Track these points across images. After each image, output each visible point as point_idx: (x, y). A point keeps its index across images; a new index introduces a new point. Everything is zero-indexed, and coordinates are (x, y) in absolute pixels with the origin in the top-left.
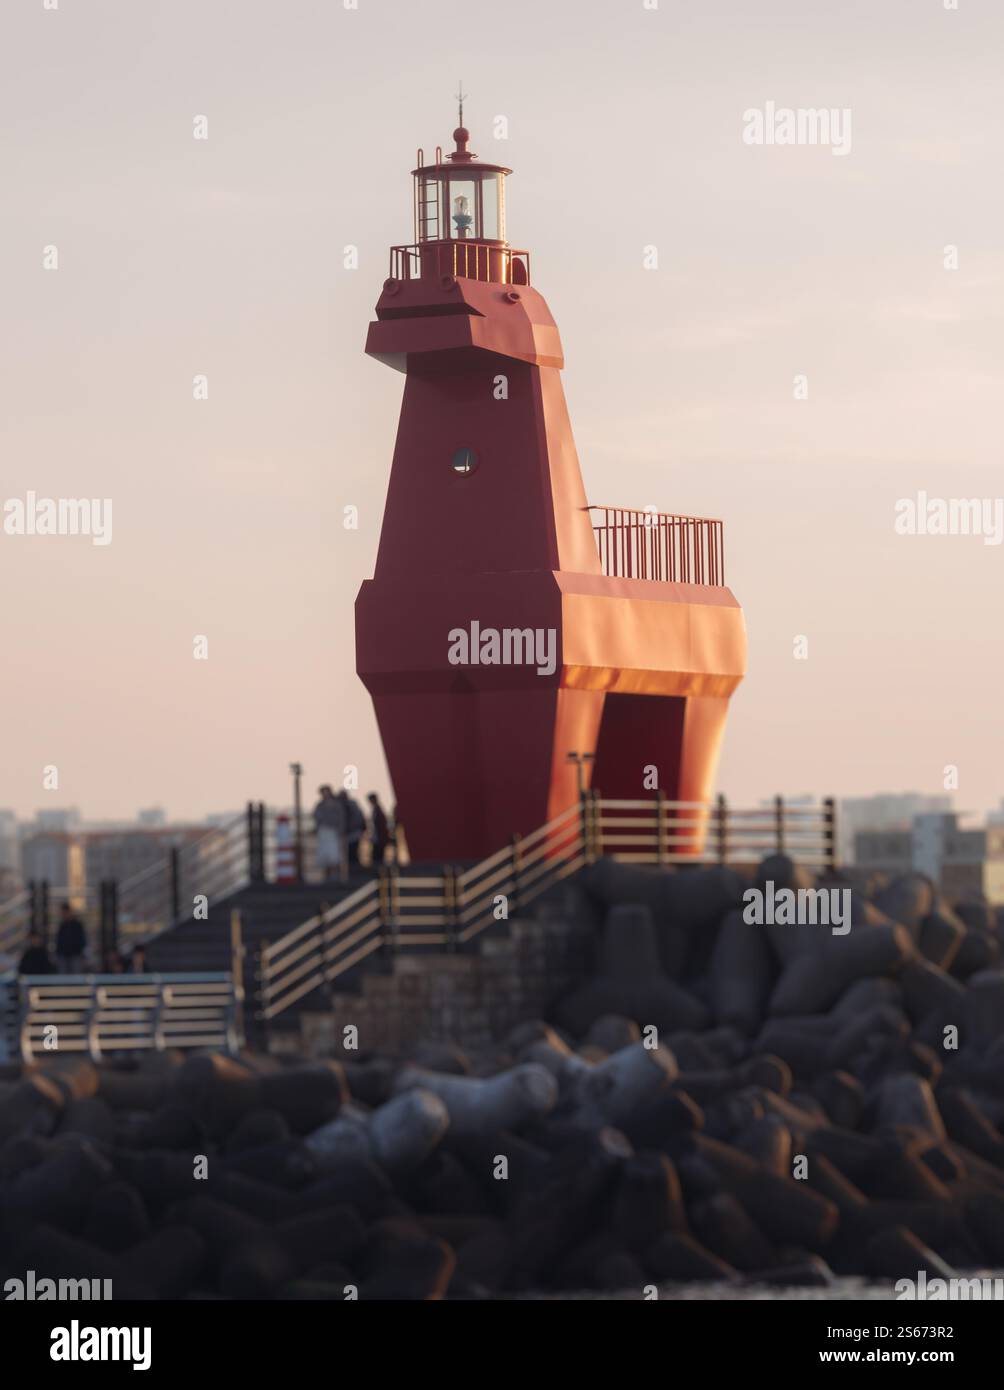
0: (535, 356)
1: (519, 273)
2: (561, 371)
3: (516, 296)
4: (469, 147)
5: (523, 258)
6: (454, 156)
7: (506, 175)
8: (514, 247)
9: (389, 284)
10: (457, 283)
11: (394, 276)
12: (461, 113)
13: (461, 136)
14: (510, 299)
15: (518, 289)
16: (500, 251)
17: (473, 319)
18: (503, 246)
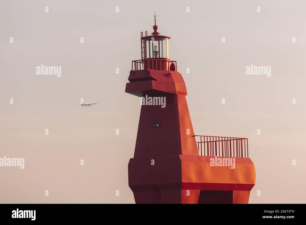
0: (176, 92)
1: (173, 67)
2: (186, 96)
3: (170, 74)
4: (158, 31)
5: (174, 63)
6: (153, 33)
7: (169, 39)
8: (171, 60)
9: (132, 72)
10: (149, 71)
11: (134, 69)
12: (155, 21)
13: (155, 28)
14: (168, 75)
15: (172, 72)
16: (167, 61)
17: (153, 82)
18: (168, 60)
